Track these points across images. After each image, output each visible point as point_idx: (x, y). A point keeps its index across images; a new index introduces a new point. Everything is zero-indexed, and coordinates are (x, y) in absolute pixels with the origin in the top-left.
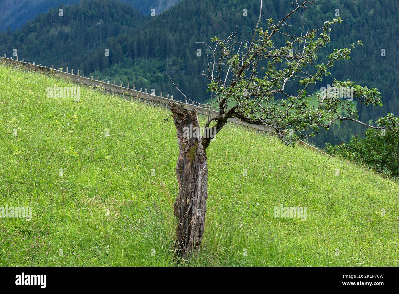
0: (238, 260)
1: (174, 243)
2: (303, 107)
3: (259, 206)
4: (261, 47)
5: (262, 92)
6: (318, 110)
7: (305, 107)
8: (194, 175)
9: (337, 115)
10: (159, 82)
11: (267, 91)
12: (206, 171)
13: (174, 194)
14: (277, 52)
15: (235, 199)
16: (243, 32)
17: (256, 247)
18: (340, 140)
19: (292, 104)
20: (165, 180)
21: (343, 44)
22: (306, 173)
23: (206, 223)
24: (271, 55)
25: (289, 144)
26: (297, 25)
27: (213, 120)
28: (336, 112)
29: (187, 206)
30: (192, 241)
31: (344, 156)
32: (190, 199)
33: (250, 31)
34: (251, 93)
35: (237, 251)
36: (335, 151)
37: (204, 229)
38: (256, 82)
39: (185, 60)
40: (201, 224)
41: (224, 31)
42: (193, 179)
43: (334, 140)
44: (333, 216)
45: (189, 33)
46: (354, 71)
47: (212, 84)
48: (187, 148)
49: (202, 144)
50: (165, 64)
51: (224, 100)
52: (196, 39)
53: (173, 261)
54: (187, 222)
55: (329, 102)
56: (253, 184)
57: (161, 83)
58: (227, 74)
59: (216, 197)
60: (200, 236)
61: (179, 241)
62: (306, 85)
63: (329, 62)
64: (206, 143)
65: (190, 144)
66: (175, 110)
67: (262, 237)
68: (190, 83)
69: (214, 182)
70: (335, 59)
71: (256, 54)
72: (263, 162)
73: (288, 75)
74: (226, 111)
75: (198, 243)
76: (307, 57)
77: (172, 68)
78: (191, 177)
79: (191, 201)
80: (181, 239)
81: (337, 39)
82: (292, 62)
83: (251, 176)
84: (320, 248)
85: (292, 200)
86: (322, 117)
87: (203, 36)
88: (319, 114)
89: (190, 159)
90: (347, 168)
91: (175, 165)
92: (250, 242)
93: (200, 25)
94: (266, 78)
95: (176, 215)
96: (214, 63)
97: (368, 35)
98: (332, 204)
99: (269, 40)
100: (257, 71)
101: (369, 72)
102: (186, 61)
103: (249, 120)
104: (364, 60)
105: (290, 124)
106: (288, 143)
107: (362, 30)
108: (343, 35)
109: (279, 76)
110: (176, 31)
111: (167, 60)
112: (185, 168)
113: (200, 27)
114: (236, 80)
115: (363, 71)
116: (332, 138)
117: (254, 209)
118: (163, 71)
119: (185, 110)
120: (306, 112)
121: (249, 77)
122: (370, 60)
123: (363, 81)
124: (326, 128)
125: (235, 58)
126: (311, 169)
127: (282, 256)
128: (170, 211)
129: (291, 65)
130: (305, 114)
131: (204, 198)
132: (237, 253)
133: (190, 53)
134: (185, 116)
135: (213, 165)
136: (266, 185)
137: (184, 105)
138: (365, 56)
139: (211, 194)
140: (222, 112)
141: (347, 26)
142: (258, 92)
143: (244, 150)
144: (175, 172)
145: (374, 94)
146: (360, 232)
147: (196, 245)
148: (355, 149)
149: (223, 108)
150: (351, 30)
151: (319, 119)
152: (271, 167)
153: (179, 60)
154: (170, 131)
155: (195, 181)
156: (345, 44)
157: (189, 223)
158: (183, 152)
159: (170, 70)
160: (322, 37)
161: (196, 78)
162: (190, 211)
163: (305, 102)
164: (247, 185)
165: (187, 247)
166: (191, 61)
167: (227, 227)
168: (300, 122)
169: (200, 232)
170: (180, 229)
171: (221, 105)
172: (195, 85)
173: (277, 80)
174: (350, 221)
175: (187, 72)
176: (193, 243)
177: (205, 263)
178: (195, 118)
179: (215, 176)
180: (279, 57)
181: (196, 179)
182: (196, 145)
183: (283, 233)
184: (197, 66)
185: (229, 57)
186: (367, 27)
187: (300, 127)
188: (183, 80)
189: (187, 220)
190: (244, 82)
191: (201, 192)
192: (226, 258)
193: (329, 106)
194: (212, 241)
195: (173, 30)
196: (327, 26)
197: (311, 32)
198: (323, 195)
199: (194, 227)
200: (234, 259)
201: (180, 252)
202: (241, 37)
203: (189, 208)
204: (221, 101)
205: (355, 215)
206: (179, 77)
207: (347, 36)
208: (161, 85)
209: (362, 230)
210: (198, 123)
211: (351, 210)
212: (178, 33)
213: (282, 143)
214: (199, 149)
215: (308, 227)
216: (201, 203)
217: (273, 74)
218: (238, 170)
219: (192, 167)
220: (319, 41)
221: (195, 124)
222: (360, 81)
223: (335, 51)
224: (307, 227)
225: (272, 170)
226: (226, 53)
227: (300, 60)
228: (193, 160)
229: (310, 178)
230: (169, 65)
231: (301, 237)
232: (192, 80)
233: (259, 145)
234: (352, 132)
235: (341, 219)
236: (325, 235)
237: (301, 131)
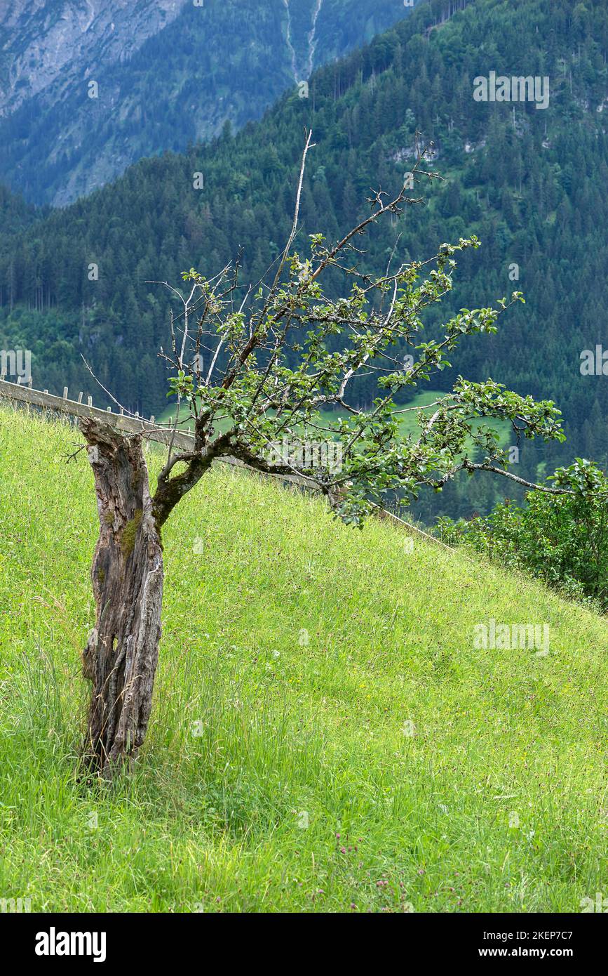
0: (226, 782)
1: (80, 741)
2: (386, 437)
3: (279, 659)
4: (293, 297)
5: (295, 400)
6: (418, 446)
7: (391, 437)
8: (132, 586)
9: (462, 459)
10: (63, 360)
11: (306, 397)
12: (159, 577)
13: (86, 626)
14: (330, 310)
15: (225, 640)
16: (260, 255)
17: (270, 753)
18: (472, 507)
19: (362, 431)
20: (67, 592)
21: (485, 289)
22: (391, 585)
23: (156, 695)
24: (317, 317)
25: (350, 523)
26: (383, 243)
27: (178, 459)
28: (460, 452)
29: (113, 655)
30: (123, 737)
31: (478, 547)
32: (120, 640)
33: (274, 252)
34: (268, 401)
35: (226, 760)
36: (456, 535)
37: (150, 710)
38: (282, 377)
39: (123, 314)
40: (145, 699)
41: (216, 250)
42: (129, 593)
43: (457, 506)
44: (446, 686)
45: (134, 251)
46: (507, 352)
47: (179, 379)
48: (118, 522)
49: (153, 514)
50: (78, 320)
51: (206, 416)
52: (150, 265)
53: (78, 781)
54: (112, 692)
55: (445, 427)
56: (268, 607)
57: (68, 363)
58: (216, 356)
59: (182, 634)
60: (141, 726)
61: (93, 735)
62: (394, 389)
63: (448, 338)
64: (163, 512)
65: (124, 515)
66: (93, 433)
67: (283, 731)
68: (134, 366)
69: (179, 600)
70: (461, 332)
71: (283, 313)
72: (291, 556)
73: (353, 363)
74: (210, 440)
75: (136, 741)
76: (398, 324)
77: (94, 330)
78: (125, 590)
79: (123, 644)
80: (96, 730)
81: (472, 277)
82: (363, 333)
83: (264, 588)
84: (415, 759)
85: (354, 646)
86: (426, 464)
87: (168, 260)
88: (420, 455)
89: (123, 549)
90: (483, 575)
91: (88, 560)
92: (255, 741)
93: (160, 233)
94: (305, 367)
95: (87, 675)
96: (186, 330)
97: (542, 271)
98: (446, 659)
99: (313, 281)
100: (282, 352)
101: (540, 353)
102: (125, 315)
103: (261, 462)
104: (531, 328)
105: (355, 476)
106: (349, 520)
107: (528, 259)
108: (485, 268)
109: (333, 365)
110: (105, 245)
111: (83, 311)
112: (111, 568)
113: (161, 238)
114: (234, 371)
115: (527, 350)
116: (452, 502)
117: (268, 664)
118: (72, 337)
119: (115, 434)
120: (392, 451)
121: (264, 365)
122: (544, 328)
123: (528, 375)
124: (436, 487)
125: (235, 320)
126: (402, 577)
127: (327, 773)
128: (74, 666)
129: (361, 341)
130: (390, 455)
131: (152, 638)
132: (224, 765)
133: (136, 296)
134: (116, 450)
135: (177, 561)
136: (298, 610)
137: (116, 419)
138: (534, 318)
139: (170, 627)
140: (200, 443)
141: (494, 250)
142: (285, 400)
143: (249, 526)
144: (88, 576)
145: (547, 413)
146: (507, 725)
147: (132, 747)
148: (503, 531)
149: (202, 435)
150: (504, 259)
151: (421, 467)
152: (309, 569)
153: (111, 311)
154: (83, 479)
155: (133, 600)
156: (489, 289)
157: (116, 695)
158: (109, 532)
159: (89, 334)
160: (434, 280)
161: (148, 355)
162: (119, 668)
163: (391, 426)
164: (255, 609)
165: (109, 751)
166: (139, 315)
167: (204, 705)
168: (377, 471)
169: (141, 716)
170: (95, 707)
171: (200, 426)
172: (145, 370)
173: (329, 375)
174: (485, 698)
175: (128, 340)
176: (125, 742)
177: (151, 787)
178: (138, 455)
179: (181, 586)
180: (334, 321)
181: (135, 594)
182: (138, 515)
183: (333, 723)
184: (152, 327)
185: (222, 316)
186: (540, 254)
187: (377, 484)
188: (118, 357)
189: (113, 688)
190: (254, 376)
191: (147, 625)
192: (200, 777)
193: (445, 439)
194: (170, 736)
195: (99, 244)
196: (446, 254)
197: (409, 267)
198: (425, 638)
199: (129, 704)
200: (217, 781)
201: (95, 760)
202: (253, 264)
203: (119, 660)
204: (199, 418)
205: (498, 684)
206: (109, 352)
207: (494, 272)
208: (68, 369)
209: (512, 719)
210: (146, 466)
211: (487, 672)
212: (109, 251)
213: (335, 519)
214: (144, 526)
215: (389, 709)
216: (145, 649)
217: (322, 360)
218: (235, 574)
219: (127, 567)
220: (426, 286)
221: (138, 468)
222: (521, 374)
223: (462, 313)
224: (386, 710)
225: (312, 576)
226: (214, 309)
227: (381, 331)
228: (131, 549)
229: (398, 597)
230: (87, 324)
231: (372, 733)
232: (139, 359)
233: (285, 517)
234: (498, 490)
235: (465, 692)
236: (427, 729)
237: (379, 493)
